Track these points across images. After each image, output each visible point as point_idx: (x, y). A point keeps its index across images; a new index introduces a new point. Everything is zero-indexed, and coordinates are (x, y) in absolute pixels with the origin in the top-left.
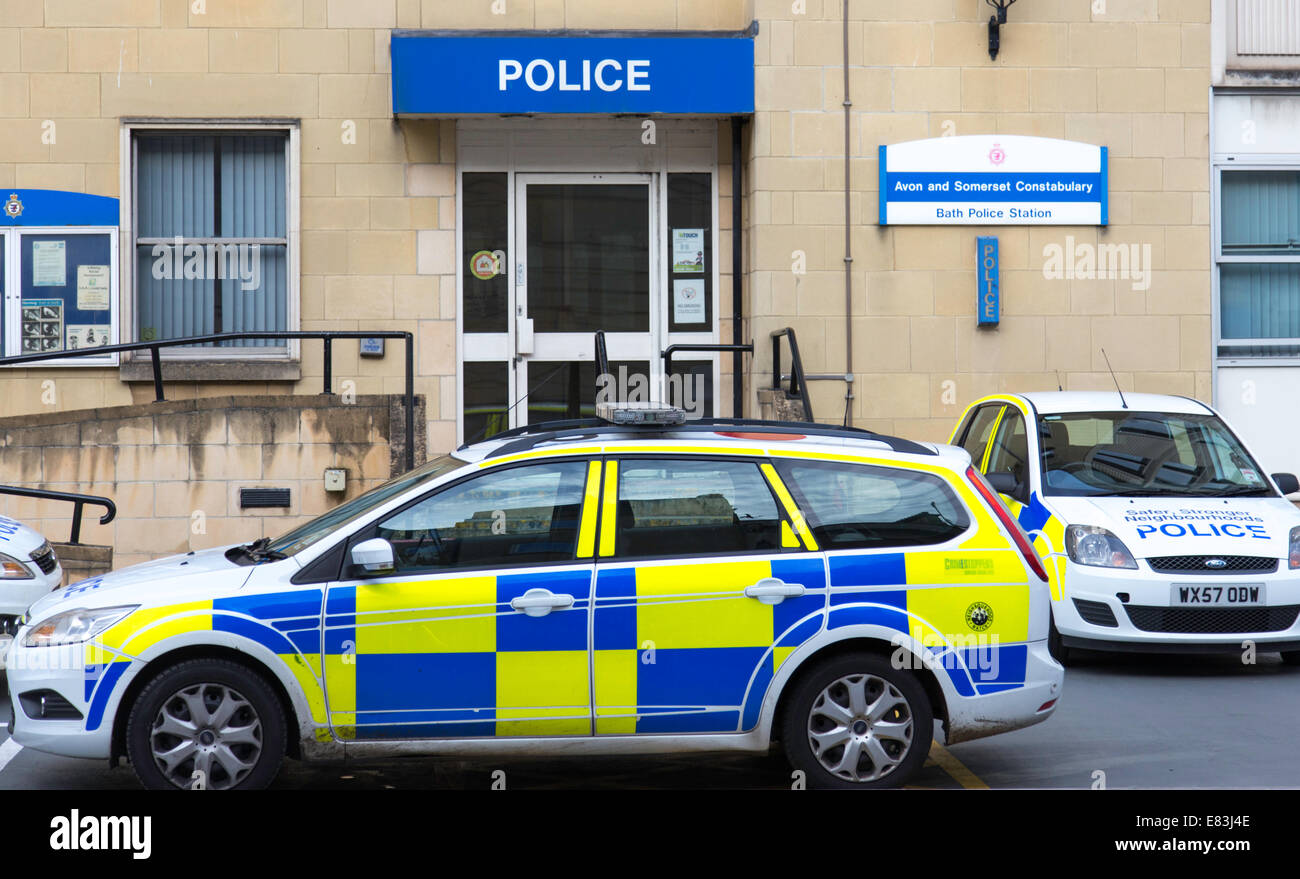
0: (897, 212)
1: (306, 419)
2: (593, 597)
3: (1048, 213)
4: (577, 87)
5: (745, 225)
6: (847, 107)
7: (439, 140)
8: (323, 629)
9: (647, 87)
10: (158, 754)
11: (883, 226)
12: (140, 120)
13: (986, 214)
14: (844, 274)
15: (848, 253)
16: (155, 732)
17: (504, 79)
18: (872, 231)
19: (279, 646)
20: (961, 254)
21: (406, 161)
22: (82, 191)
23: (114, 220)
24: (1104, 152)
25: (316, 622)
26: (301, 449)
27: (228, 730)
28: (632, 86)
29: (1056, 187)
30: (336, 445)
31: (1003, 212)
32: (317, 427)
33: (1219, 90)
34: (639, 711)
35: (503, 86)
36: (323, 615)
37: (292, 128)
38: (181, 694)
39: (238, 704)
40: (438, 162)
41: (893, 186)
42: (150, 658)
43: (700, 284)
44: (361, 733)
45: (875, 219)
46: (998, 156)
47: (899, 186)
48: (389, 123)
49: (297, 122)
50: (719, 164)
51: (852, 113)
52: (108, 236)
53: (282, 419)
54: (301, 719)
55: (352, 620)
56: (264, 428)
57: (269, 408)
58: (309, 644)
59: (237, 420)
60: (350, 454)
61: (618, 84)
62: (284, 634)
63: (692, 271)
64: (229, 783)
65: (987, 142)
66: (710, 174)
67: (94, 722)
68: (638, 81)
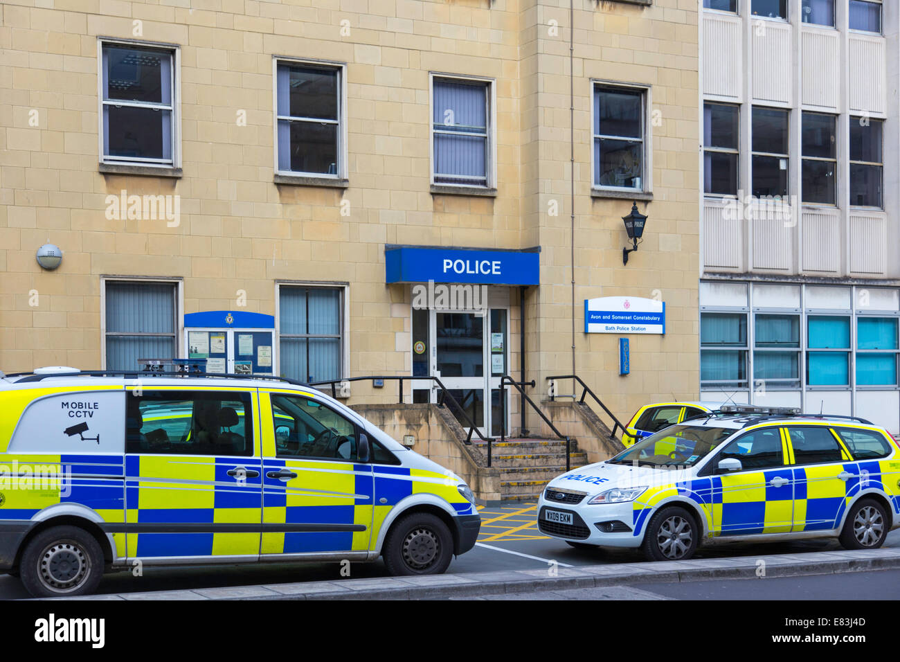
0: (593, 327)
1: (396, 414)
2: (794, 480)
3: (644, 329)
4: (473, 272)
5: (526, 332)
6: (573, 283)
7: (404, 293)
8: (712, 494)
9: (499, 273)
10: (660, 544)
11: (586, 333)
12: (284, 281)
13: (623, 329)
14: (572, 353)
15: (573, 344)
16: (659, 536)
17: (445, 267)
18: (582, 335)
19: (700, 501)
20: (614, 345)
21: (390, 302)
22: (258, 312)
23: (273, 326)
24: (664, 304)
25: (710, 491)
26: (394, 427)
27: (681, 534)
28: (494, 272)
29: (648, 318)
30: (408, 426)
31: (629, 328)
32: (400, 418)
33: (702, 280)
34: (806, 522)
35: (445, 271)
36: (712, 488)
37: (346, 286)
38: (667, 520)
39: (685, 523)
40: (404, 303)
41: (591, 317)
42: (658, 507)
43: (501, 356)
44: (722, 534)
45: (583, 331)
46: (627, 305)
47: (592, 317)
48: (384, 285)
49: (348, 284)
50: (510, 306)
51: (575, 286)
52: (271, 333)
53: (387, 414)
54: (704, 529)
55: (721, 490)
56: (380, 418)
57: (382, 410)
58: (708, 500)
59: (370, 415)
60: (414, 429)
61: (489, 271)
62: (700, 496)
63: (499, 351)
64: (681, 555)
65: (623, 299)
66: (506, 310)
67: (637, 533)
68: (496, 270)
